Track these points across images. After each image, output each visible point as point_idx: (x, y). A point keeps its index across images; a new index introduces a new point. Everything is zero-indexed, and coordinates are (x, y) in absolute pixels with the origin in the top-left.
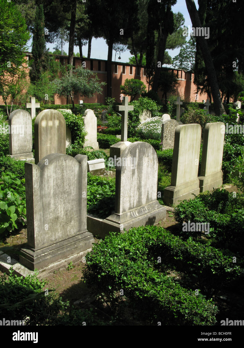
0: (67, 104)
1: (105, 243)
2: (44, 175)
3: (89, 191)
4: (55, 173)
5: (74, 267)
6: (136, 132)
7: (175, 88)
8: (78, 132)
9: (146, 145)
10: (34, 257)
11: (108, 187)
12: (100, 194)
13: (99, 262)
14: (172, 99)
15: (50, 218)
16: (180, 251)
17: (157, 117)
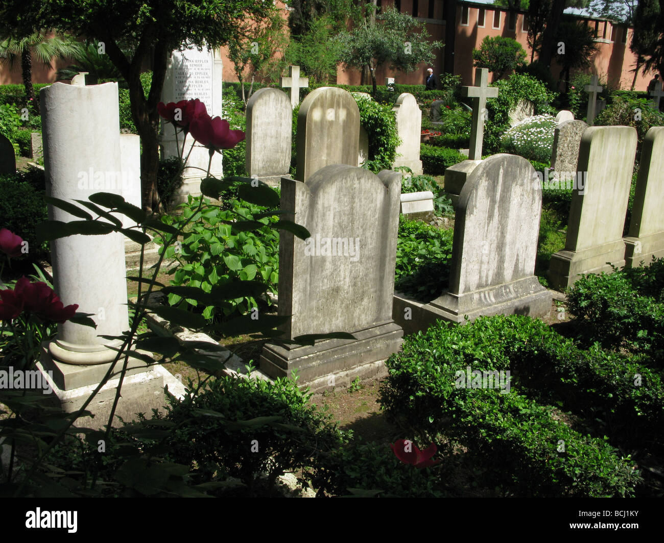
0: (362, 84)
1: (428, 340)
2: (317, 203)
3: (400, 249)
4: (338, 202)
5: (362, 387)
6: (500, 145)
7: (589, 59)
8: (383, 138)
9: (520, 163)
10: (287, 360)
11: (437, 243)
12: (421, 256)
13: (413, 370)
14: (581, 83)
15: (324, 288)
16: (574, 367)
17: (546, 115)
